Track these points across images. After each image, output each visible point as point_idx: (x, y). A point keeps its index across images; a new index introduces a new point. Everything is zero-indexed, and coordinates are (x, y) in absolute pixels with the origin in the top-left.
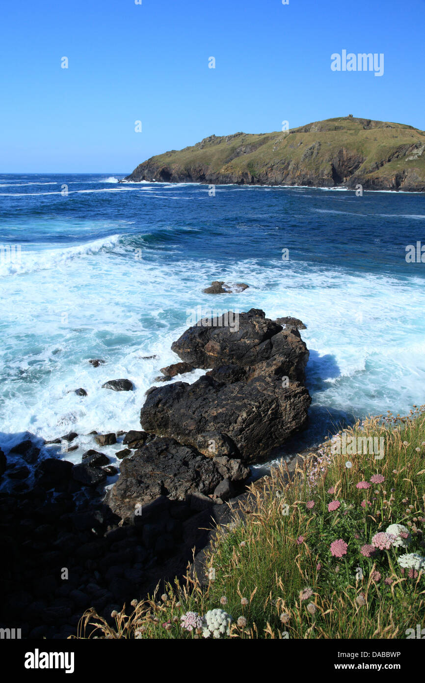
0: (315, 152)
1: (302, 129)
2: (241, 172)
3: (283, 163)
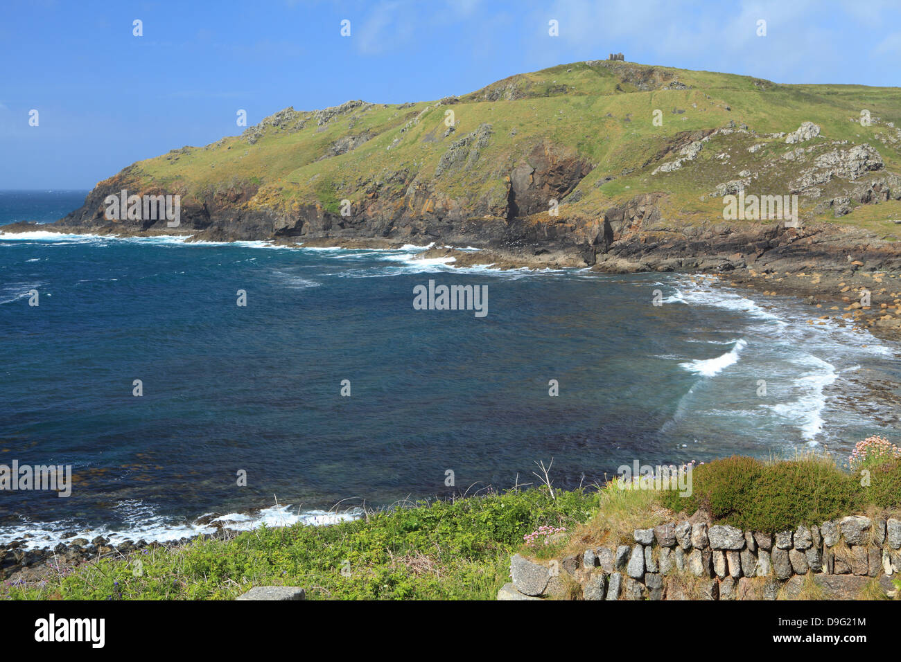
0: (473, 151)
1: (483, 92)
2: (296, 203)
3: (402, 181)
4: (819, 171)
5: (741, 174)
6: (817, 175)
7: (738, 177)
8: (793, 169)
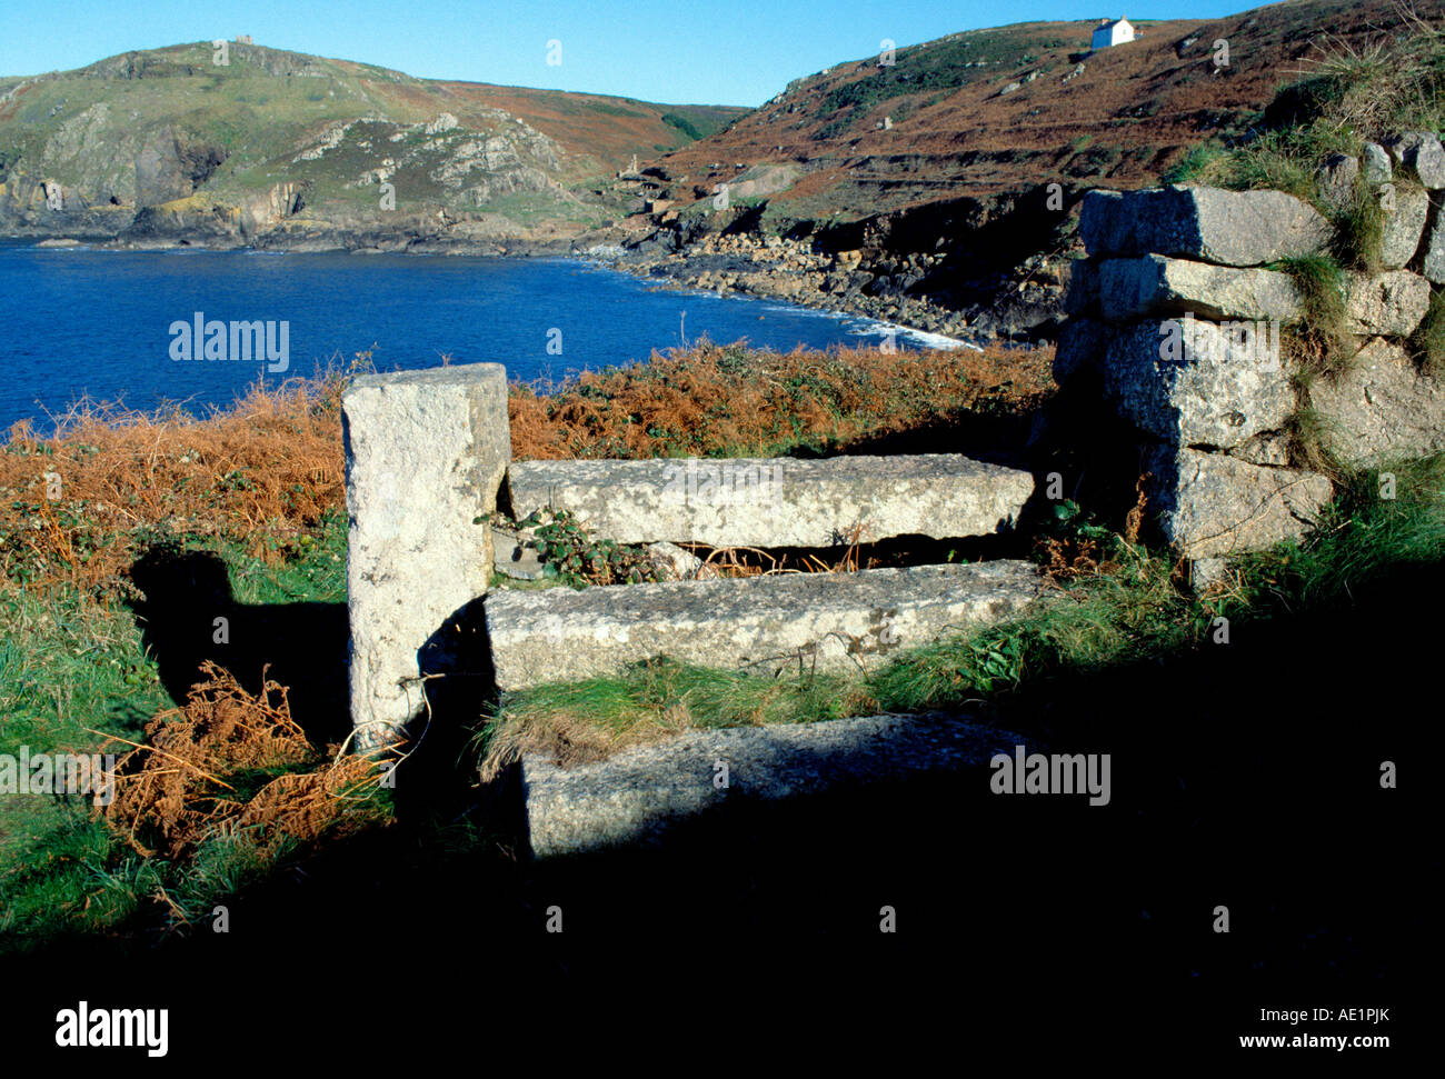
4: (461, 161)
5: (385, 163)
6: (458, 166)
7: (382, 167)
8: (434, 159)
